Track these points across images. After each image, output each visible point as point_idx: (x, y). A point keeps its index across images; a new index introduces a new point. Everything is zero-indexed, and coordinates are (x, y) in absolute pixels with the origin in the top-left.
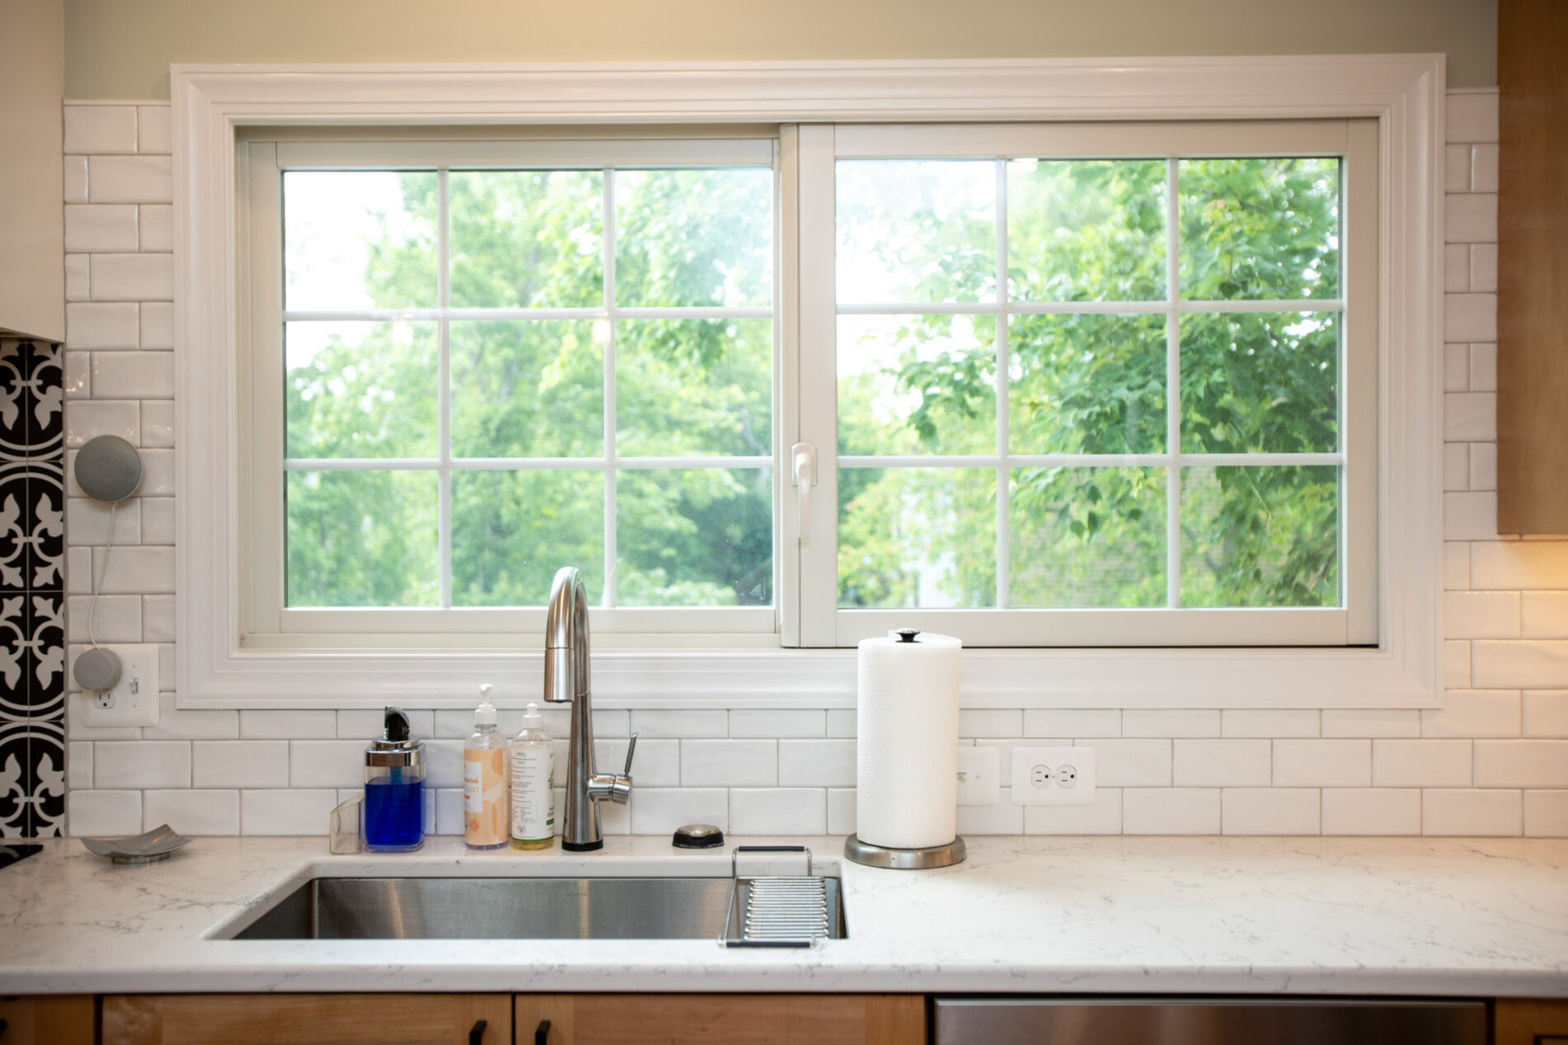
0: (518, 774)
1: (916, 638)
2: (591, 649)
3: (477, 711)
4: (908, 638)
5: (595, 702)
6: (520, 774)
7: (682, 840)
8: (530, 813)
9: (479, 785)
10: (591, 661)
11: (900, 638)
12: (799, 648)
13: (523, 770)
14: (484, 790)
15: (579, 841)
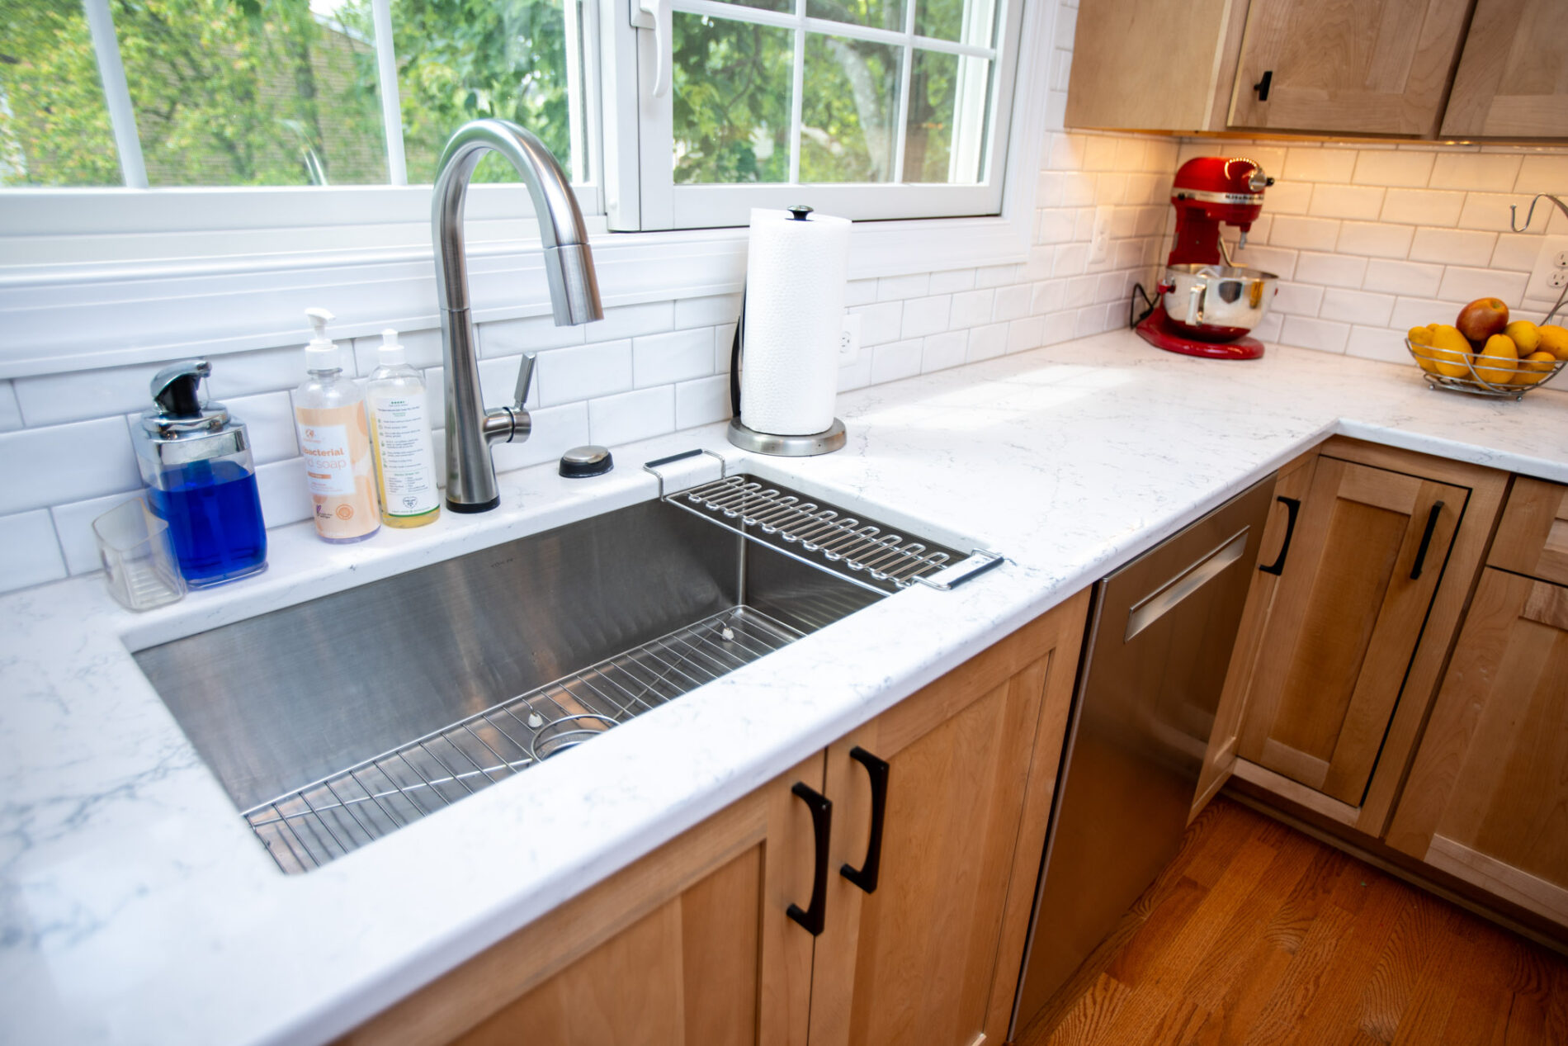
0: (396, 431)
1: (809, 217)
2: (466, 243)
3: (307, 349)
4: (800, 215)
5: (475, 315)
6: (401, 431)
7: (570, 469)
8: (421, 479)
9: (346, 457)
10: (468, 259)
11: (792, 216)
12: (640, 232)
13: (405, 424)
14: (353, 462)
15: (477, 500)
